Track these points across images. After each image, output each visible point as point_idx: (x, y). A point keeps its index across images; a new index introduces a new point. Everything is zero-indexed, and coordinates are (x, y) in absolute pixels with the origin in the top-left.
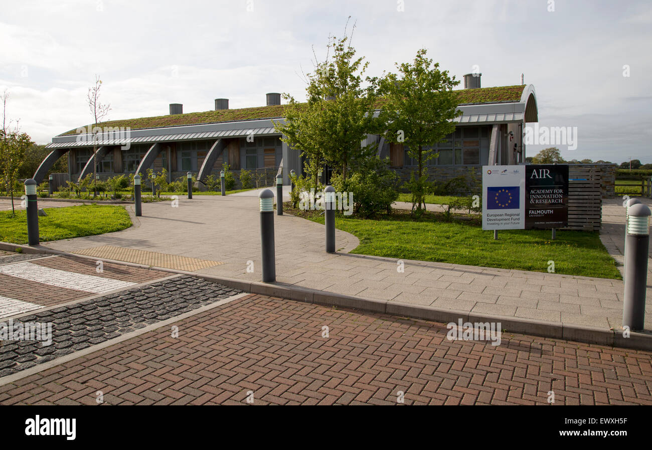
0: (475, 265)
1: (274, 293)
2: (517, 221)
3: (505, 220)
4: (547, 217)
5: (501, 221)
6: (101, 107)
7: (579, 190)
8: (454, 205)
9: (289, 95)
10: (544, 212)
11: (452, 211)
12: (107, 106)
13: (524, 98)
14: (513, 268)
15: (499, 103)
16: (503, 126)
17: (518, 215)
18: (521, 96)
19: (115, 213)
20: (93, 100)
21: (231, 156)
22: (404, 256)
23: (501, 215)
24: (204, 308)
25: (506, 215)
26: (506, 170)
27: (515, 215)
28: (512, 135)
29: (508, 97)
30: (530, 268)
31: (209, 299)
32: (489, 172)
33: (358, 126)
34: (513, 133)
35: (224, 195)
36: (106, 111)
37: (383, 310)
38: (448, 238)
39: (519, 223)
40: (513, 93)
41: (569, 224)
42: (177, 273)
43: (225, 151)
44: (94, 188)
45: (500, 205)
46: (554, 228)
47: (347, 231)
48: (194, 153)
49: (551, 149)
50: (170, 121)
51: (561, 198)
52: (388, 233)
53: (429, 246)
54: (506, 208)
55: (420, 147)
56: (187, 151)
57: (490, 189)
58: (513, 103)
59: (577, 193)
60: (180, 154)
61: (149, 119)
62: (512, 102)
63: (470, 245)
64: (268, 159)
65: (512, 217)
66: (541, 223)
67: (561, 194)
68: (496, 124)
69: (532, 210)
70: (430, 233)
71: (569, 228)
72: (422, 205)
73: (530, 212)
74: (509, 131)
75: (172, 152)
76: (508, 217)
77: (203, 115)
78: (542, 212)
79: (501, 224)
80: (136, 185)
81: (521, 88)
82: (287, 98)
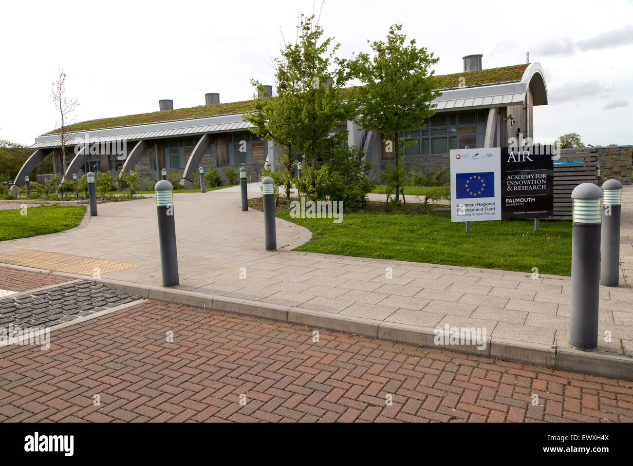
0: (428, 262)
1: (173, 299)
2: (491, 211)
3: (478, 210)
4: (528, 206)
5: (473, 212)
6: (67, 102)
7: (570, 174)
8: (432, 196)
9: (257, 82)
10: (524, 200)
11: (430, 201)
12: (74, 101)
13: (527, 78)
14: (471, 265)
15: (497, 84)
16: (502, 110)
17: (493, 204)
18: (522, 76)
19: (67, 213)
20: (58, 95)
21: (220, 152)
22: (350, 252)
23: (473, 205)
24: (80, 319)
25: (479, 204)
26: (478, 154)
27: (489, 204)
28: (512, 119)
29: (507, 77)
30: (491, 265)
31: (93, 308)
32: (458, 157)
33: (324, 114)
34: (513, 117)
35: (204, 192)
36: (73, 107)
37: (284, 319)
38: (412, 232)
39: (494, 213)
40: (515, 73)
41: (555, 213)
42: (76, 279)
43: (213, 146)
44: (61, 189)
45: (471, 193)
46: (537, 218)
47: (305, 226)
48: (182, 150)
49: (570, 135)
50: (157, 117)
51: (544, 184)
52: (347, 227)
53: (384, 241)
54: (478, 196)
55: (396, 134)
56: (175, 148)
57: (459, 176)
58: (513, 84)
59: (568, 178)
60: (167, 151)
61: (136, 116)
62: (512, 82)
63: (433, 239)
64: (257, 153)
65: (486, 206)
66: (522, 213)
67: (544, 179)
68: (493, 108)
69: (509, 198)
70: (392, 227)
71: (555, 218)
72: (401, 197)
73: (507, 201)
74: (508, 114)
75: (159, 149)
76: (482, 207)
77: (190, 110)
78: (522, 200)
79: (473, 214)
80: (89, 183)
81: (523, 68)
82: (255, 85)
